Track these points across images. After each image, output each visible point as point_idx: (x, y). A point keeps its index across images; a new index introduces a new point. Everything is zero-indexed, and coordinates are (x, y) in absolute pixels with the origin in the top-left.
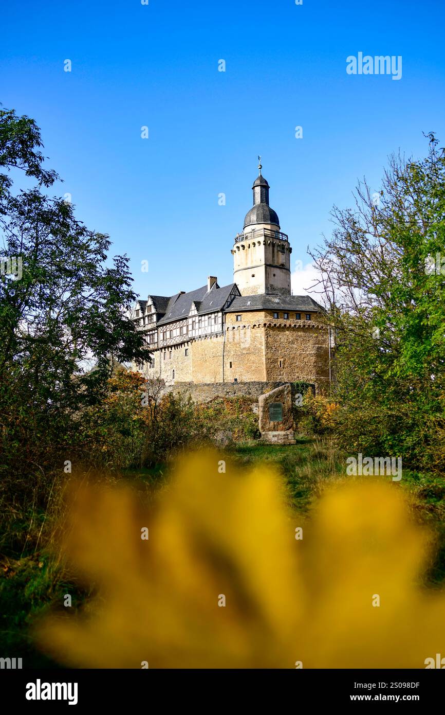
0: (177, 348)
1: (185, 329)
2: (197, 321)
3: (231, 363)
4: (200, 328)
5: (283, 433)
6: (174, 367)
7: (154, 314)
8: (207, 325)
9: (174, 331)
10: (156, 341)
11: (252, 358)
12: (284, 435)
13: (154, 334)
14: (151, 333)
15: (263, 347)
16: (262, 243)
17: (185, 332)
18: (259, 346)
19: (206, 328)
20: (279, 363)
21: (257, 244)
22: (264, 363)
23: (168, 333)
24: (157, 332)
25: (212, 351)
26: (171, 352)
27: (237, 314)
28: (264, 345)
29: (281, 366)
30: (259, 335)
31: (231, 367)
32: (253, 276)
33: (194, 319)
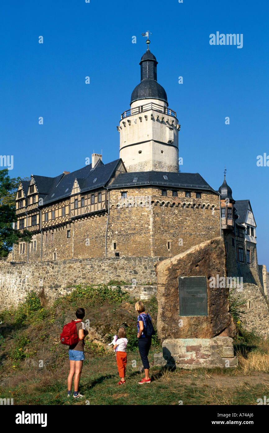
0: (59, 230)
1: (67, 208)
2: (80, 199)
3: (115, 244)
4: (82, 207)
5: (205, 342)
6: (56, 249)
7: (36, 194)
8: (89, 203)
9: (56, 211)
10: (38, 223)
11: (138, 238)
12: (212, 347)
13: (36, 215)
14: (33, 214)
15: (150, 227)
16: (149, 118)
17: (67, 212)
18: (146, 226)
19: (89, 207)
20: (167, 245)
21: (144, 119)
22: (152, 244)
23: (50, 214)
24: (39, 214)
25: (94, 231)
26: (53, 234)
27: (122, 191)
28: (151, 225)
29: (169, 248)
30: (146, 213)
31: (115, 248)
32: (140, 152)
33: (76, 197)
